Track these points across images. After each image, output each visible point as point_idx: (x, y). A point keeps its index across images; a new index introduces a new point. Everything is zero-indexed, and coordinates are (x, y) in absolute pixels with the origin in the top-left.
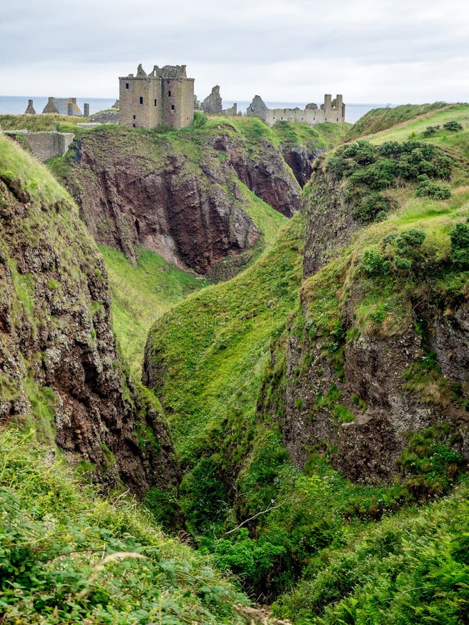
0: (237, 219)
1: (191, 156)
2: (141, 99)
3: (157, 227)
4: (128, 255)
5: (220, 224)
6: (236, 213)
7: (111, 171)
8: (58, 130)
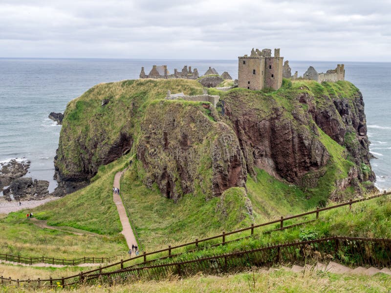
0: (317, 147)
1: (286, 107)
2: (254, 71)
3: (264, 153)
4: (252, 175)
5: (304, 150)
6: (317, 144)
7: (241, 119)
8: (209, 93)
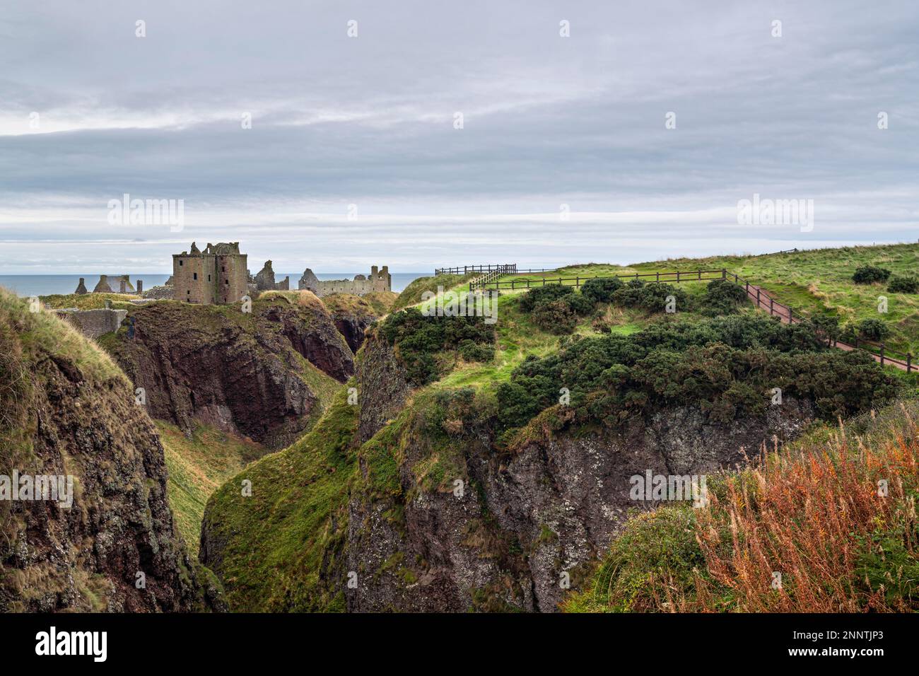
0: (293, 386)
1: (245, 327)
2: (195, 274)
3: (213, 398)
4: (184, 428)
5: (277, 392)
6: (291, 380)
7: (165, 345)
8: (111, 306)
